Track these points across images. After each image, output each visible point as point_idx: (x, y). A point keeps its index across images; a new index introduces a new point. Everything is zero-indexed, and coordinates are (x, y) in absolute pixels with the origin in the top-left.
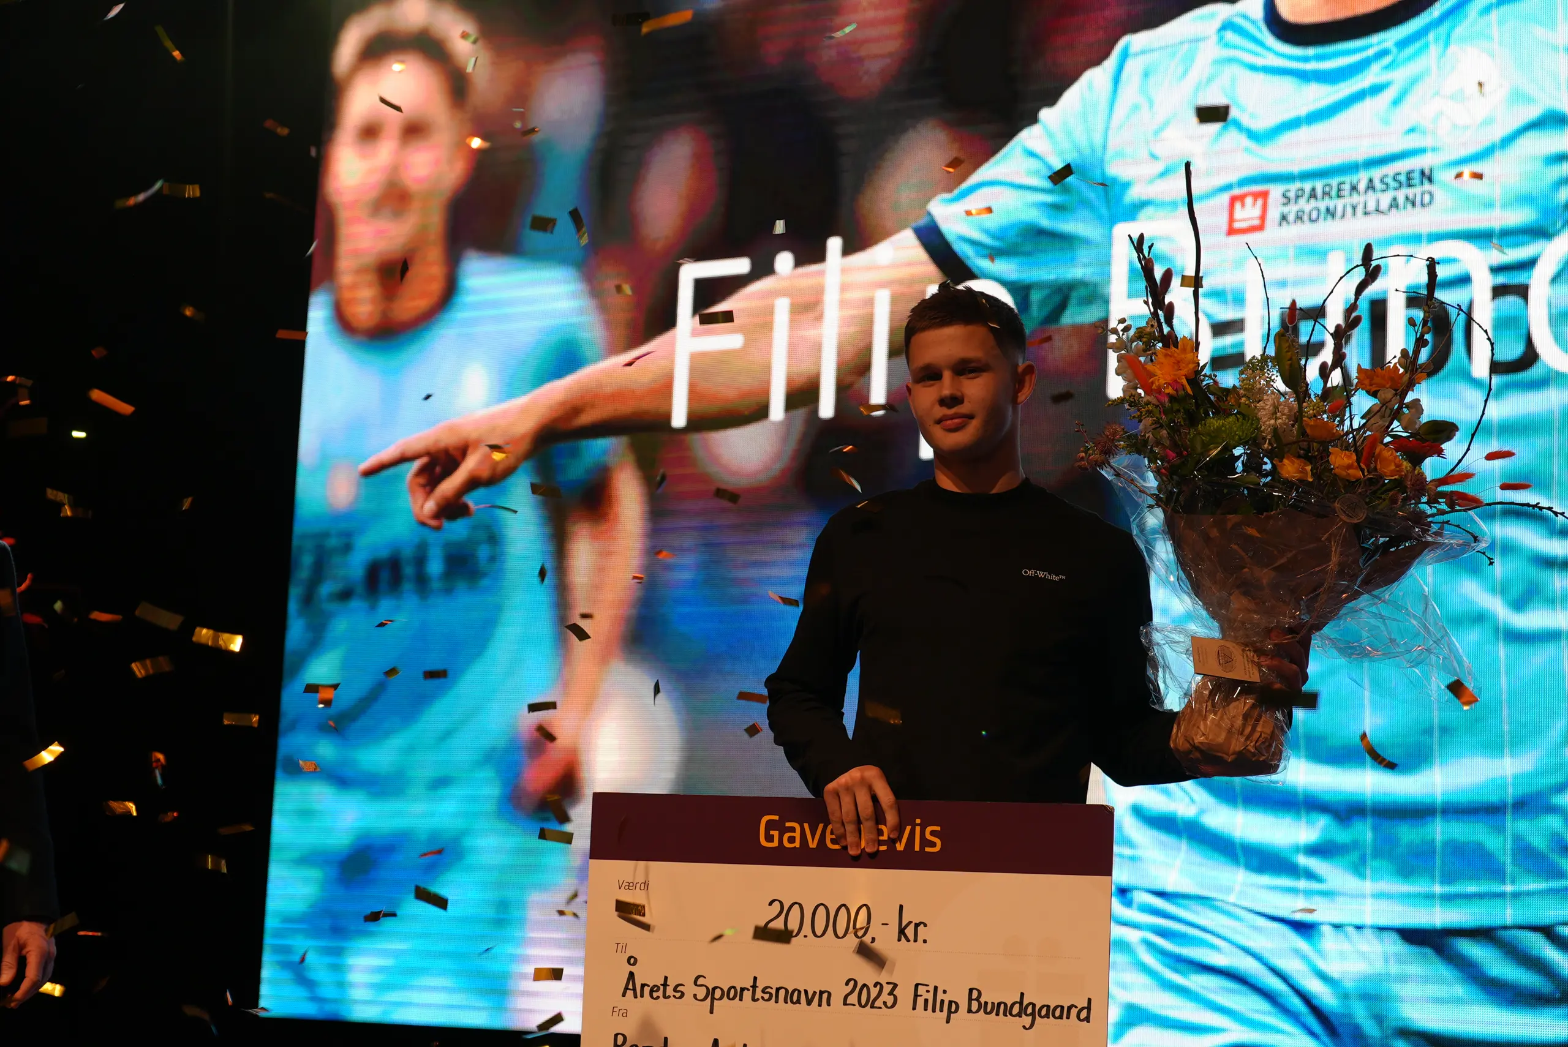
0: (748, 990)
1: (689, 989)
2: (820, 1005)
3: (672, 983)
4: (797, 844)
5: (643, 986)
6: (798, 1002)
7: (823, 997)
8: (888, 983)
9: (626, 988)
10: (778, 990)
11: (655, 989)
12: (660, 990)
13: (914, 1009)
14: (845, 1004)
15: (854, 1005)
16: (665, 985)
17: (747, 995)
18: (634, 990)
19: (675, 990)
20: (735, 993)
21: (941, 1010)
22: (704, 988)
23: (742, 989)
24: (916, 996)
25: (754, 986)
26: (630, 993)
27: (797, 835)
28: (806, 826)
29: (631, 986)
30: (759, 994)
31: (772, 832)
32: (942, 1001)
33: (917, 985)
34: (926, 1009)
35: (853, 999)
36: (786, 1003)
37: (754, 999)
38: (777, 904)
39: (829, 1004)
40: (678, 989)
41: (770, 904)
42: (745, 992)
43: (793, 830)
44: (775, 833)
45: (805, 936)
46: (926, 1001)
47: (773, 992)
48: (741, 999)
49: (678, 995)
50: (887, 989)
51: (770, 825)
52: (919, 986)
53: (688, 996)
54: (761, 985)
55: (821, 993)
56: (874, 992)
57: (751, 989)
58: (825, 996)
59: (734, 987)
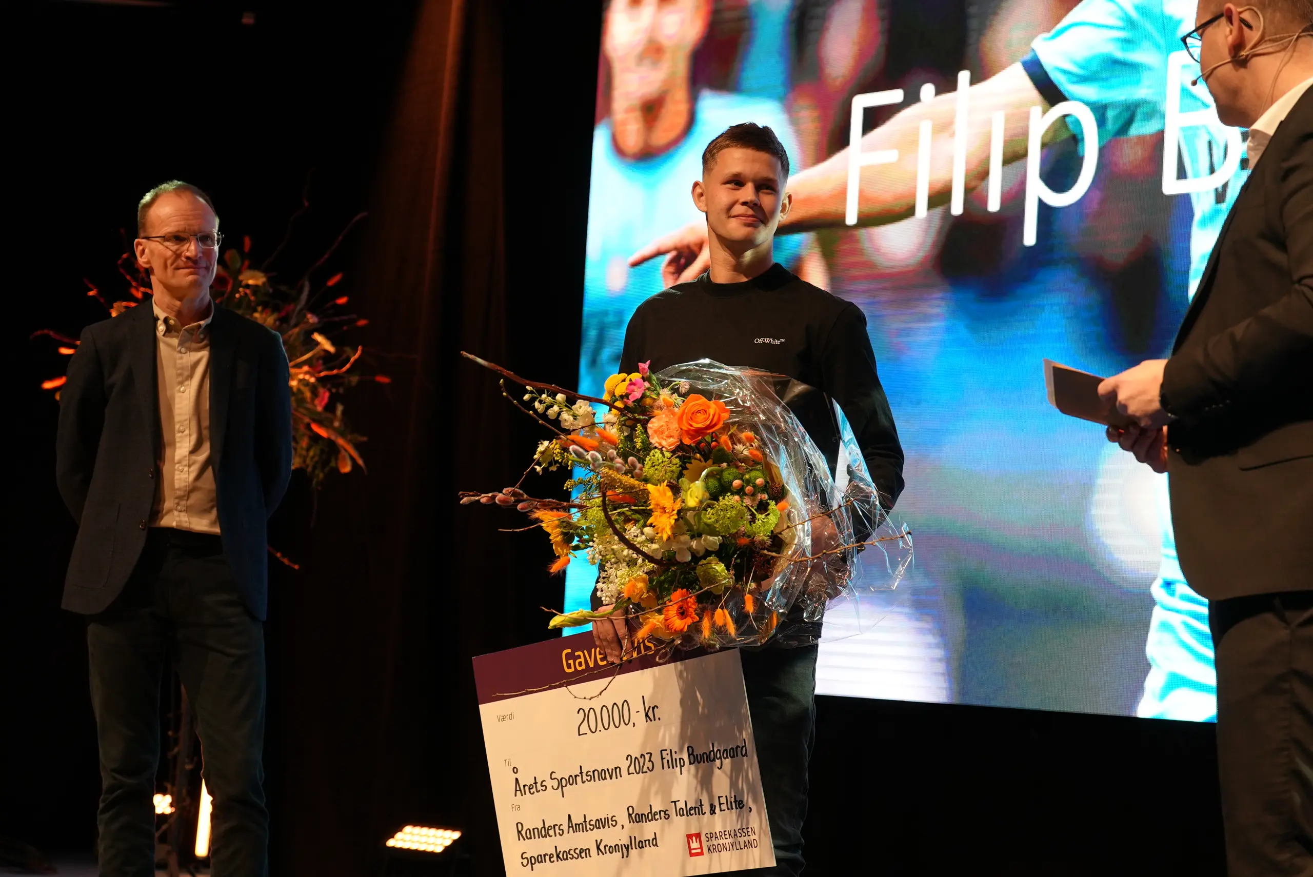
0: (579, 776)
1: (549, 783)
2: (617, 778)
3: (539, 781)
4: (584, 667)
5: (524, 786)
6: (605, 778)
7: (615, 772)
8: (647, 754)
9: (516, 790)
10: (594, 772)
11: (531, 787)
12: (534, 787)
13: (663, 768)
14: (629, 774)
15: (633, 773)
16: (536, 783)
17: (579, 779)
18: (520, 790)
19: (542, 786)
20: (572, 780)
21: (677, 767)
22: (556, 780)
23: (576, 776)
24: (662, 759)
25: (581, 773)
26: (518, 793)
27: (582, 660)
28: (585, 652)
29: (518, 789)
30: (585, 778)
31: (569, 662)
32: (676, 759)
33: (661, 751)
34: (669, 768)
35: (632, 769)
36: (600, 780)
37: (583, 782)
38: (581, 711)
39: (621, 777)
40: (543, 784)
41: (578, 713)
42: (578, 777)
43: (579, 657)
44: (571, 662)
45: (600, 731)
46: (668, 761)
47: (591, 774)
48: (576, 784)
49: (544, 788)
50: (647, 757)
51: (569, 656)
52: (663, 752)
53: (549, 788)
54: (584, 771)
55: (616, 768)
56: (642, 761)
57: (580, 775)
58: (618, 770)
59: (571, 776)
